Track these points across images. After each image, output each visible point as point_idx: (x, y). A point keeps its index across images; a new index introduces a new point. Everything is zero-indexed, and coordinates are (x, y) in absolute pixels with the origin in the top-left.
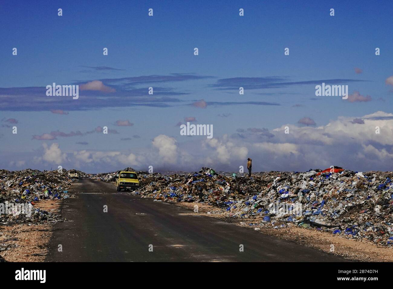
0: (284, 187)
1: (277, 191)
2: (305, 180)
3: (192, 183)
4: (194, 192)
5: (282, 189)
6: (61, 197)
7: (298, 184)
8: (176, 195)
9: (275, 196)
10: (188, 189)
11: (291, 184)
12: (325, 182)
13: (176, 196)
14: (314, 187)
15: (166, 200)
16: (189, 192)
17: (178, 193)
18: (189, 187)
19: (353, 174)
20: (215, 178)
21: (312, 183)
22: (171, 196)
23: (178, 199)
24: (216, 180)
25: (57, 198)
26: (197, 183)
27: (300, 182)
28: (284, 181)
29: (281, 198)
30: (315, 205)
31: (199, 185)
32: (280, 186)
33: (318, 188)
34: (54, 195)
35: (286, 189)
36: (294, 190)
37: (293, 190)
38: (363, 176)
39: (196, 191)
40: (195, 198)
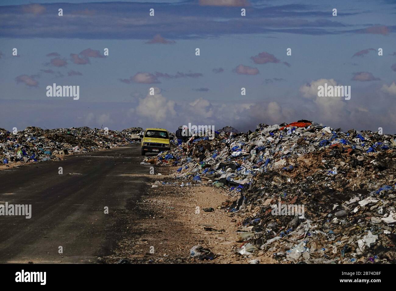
0: (238, 144)
1: (230, 149)
2: (263, 135)
3: (193, 142)
4: (194, 153)
5: (235, 146)
6: (39, 159)
7: (254, 140)
8: (173, 156)
9: (227, 154)
10: (188, 150)
11: (247, 140)
12: (284, 138)
13: (172, 159)
14: (271, 144)
15: (159, 162)
16: (189, 153)
17: (175, 155)
18: (189, 148)
19: (320, 129)
20: (222, 136)
21: (270, 139)
22: (167, 158)
23: (174, 163)
24: (223, 138)
25: (34, 161)
26: (199, 141)
27: (257, 138)
28: (239, 136)
29: (232, 157)
30: (258, 164)
31: (202, 144)
32: (234, 143)
33: (275, 145)
34: (29, 156)
35: (240, 146)
36: (249, 147)
37: (247, 147)
38: (330, 132)
39: (197, 152)
40: (194, 160)
